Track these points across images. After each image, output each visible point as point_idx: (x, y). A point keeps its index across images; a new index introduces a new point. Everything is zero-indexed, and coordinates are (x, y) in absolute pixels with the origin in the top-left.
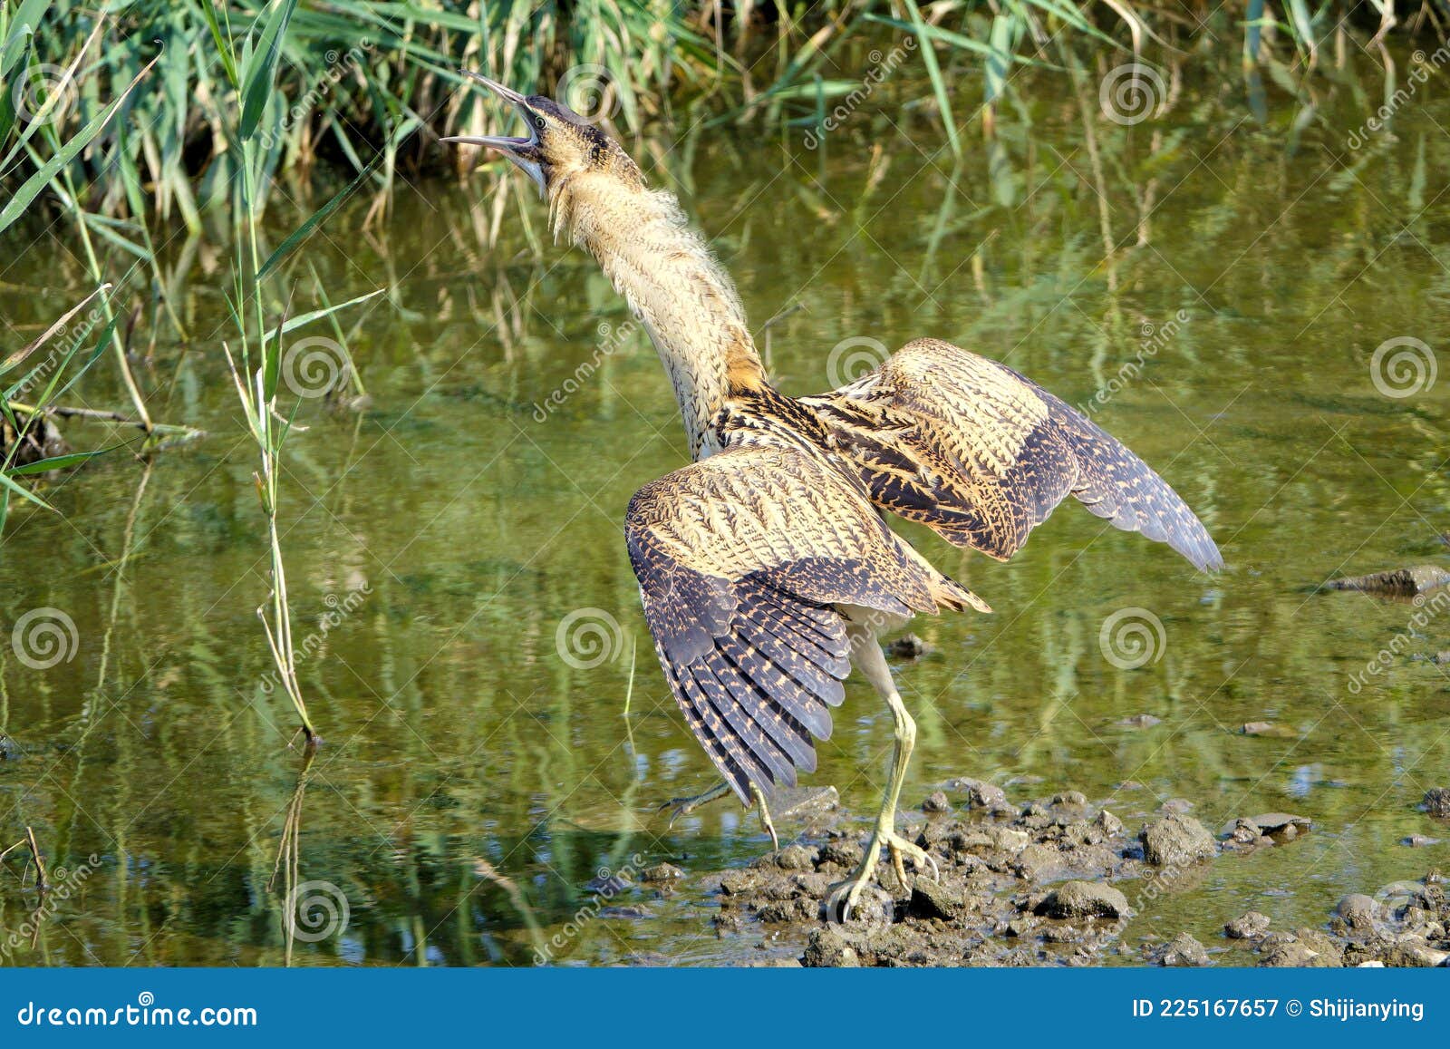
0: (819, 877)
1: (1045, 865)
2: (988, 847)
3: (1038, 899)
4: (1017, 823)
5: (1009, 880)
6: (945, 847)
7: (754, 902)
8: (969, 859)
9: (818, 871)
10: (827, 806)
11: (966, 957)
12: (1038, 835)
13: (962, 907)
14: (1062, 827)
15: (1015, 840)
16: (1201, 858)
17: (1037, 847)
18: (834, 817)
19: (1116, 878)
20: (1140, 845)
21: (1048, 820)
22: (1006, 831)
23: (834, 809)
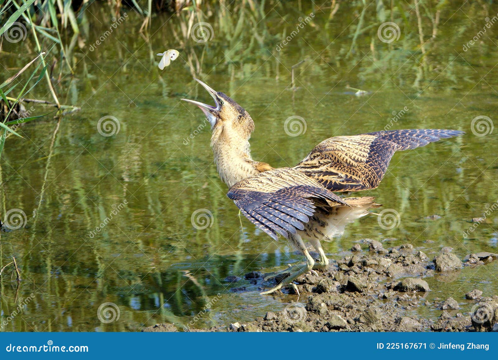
1: (398, 272)
2: (376, 265)
3: (395, 284)
4: (387, 256)
5: (385, 277)
6: (360, 265)
8: (369, 269)
11: (368, 306)
12: (395, 260)
13: (366, 287)
14: (404, 257)
15: (386, 262)
16: (456, 269)
17: (395, 265)
19: (424, 277)
20: (433, 264)
21: (399, 255)
22: (383, 259)
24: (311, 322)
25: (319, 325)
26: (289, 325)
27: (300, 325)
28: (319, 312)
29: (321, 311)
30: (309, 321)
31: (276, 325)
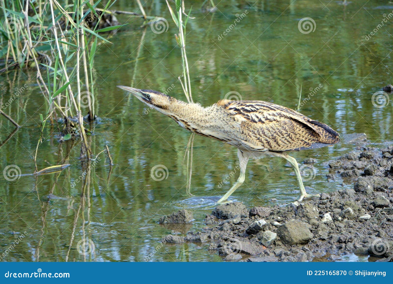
0: (360, 162)
7: (339, 170)
9: (360, 160)
10: (363, 139)
18: (365, 143)
23: (365, 140)
24: (359, 202)
25: (366, 204)
26: (340, 204)
27: (350, 204)
28: (366, 192)
29: (367, 192)
30: (357, 200)
31: (329, 203)
